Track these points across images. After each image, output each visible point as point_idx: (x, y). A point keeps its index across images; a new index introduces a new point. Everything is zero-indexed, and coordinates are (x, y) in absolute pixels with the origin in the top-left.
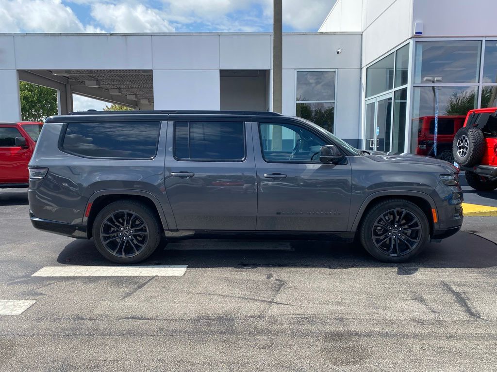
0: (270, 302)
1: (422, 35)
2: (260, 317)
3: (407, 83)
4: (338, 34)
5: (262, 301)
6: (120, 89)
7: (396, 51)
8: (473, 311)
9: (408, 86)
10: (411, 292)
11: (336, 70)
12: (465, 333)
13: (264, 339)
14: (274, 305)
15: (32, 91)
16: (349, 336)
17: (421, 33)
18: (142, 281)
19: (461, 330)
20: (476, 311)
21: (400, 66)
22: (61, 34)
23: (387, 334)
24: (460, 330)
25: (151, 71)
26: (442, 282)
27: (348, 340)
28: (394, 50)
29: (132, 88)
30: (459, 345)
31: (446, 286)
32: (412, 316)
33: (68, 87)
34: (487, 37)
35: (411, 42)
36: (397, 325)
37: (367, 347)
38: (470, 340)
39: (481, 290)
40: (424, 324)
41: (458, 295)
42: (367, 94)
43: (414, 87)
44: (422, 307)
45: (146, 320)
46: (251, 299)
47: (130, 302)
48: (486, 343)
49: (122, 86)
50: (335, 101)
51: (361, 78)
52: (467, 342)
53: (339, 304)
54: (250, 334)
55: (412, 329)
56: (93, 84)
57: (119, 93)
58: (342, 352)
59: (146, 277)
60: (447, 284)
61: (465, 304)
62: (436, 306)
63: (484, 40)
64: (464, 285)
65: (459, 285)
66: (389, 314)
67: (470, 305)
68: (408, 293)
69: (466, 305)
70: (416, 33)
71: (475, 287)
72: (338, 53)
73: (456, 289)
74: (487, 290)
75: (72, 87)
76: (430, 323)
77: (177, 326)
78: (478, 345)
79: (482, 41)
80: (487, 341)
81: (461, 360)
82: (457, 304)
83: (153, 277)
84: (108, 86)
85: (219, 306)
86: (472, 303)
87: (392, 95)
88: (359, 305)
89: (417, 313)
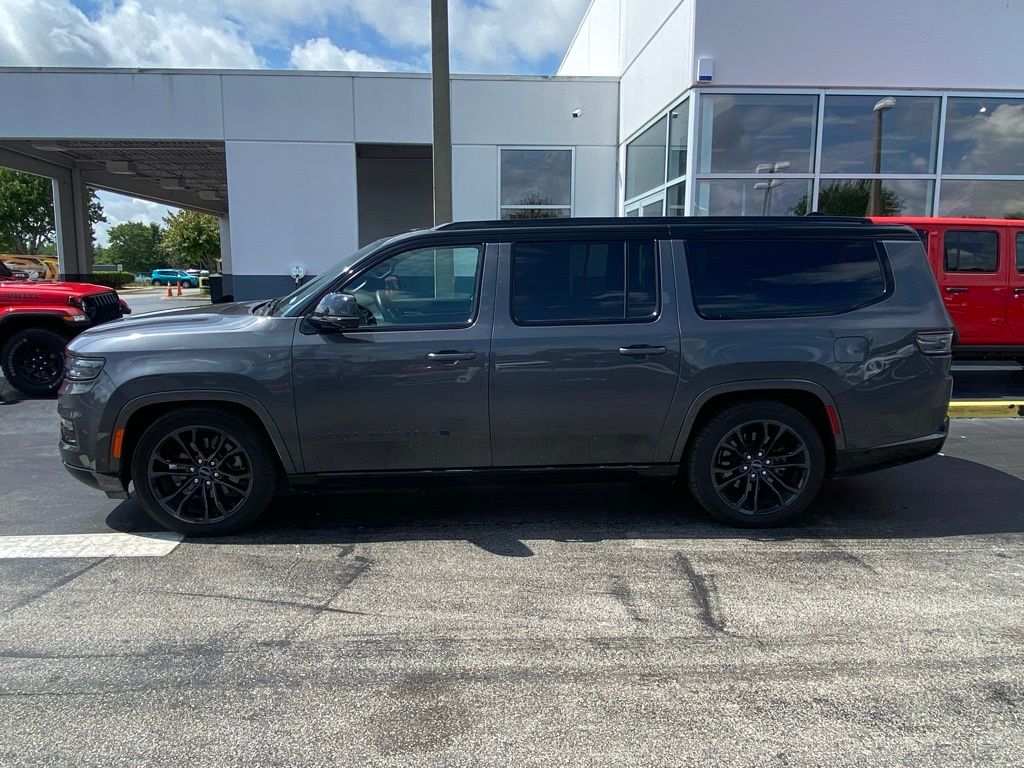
0: (319, 609)
1: (713, 82)
2: (283, 644)
3: (685, 173)
4: (576, 79)
5: (304, 607)
6: (181, 178)
7: (671, 112)
8: (715, 614)
9: (688, 177)
10: (612, 576)
11: (573, 149)
12: (682, 666)
13: (264, 697)
14: (325, 616)
15: (27, 183)
16: (447, 679)
17: (709, 78)
18: (75, 568)
19: (677, 659)
20: (721, 616)
21: (676, 142)
22: (40, 68)
23: (525, 673)
24: (674, 658)
25: (222, 144)
26: (679, 554)
27: (439, 690)
28: (667, 111)
29: (205, 177)
30: (659, 693)
31: (682, 561)
32: (590, 629)
33: (76, 174)
34: (829, 88)
35: (692, 94)
36: (554, 651)
37: (471, 705)
38: (685, 681)
39: (746, 571)
40: (608, 648)
41: (697, 581)
42: (628, 194)
43: (698, 181)
44: (619, 609)
45: (34, 657)
46: (283, 603)
47: (23, 617)
48: (714, 687)
49: (186, 174)
50: (572, 207)
51: (617, 164)
52: (678, 687)
53: (459, 607)
54: (240, 685)
55: (580, 660)
56: (121, 169)
57: (180, 186)
58: (412, 721)
59: (89, 558)
60: (686, 559)
61: (704, 599)
62: (646, 606)
63: (822, 93)
64: (717, 560)
65: (707, 560)
66: (549, 628)
67: (713, 603)
68: (605, 579)
69: (706, 604)
70: (702, 78)
71: (738, 564)
72: (575, 115)
73: (699, 569)
74: (757, 570)
75: (83, 173)
76: (621, 643)
77: (93, 670)
78: (697, 692)
79: (819, 95)
80: (719, 682)
81: (649, 728)
82: (689, 600)
83: (104, 559)
84: (157, 173)
85: (208, 619)
86: (718, 598)
87: (663, 196)
88: (498, 610)
89: (604, 623)
